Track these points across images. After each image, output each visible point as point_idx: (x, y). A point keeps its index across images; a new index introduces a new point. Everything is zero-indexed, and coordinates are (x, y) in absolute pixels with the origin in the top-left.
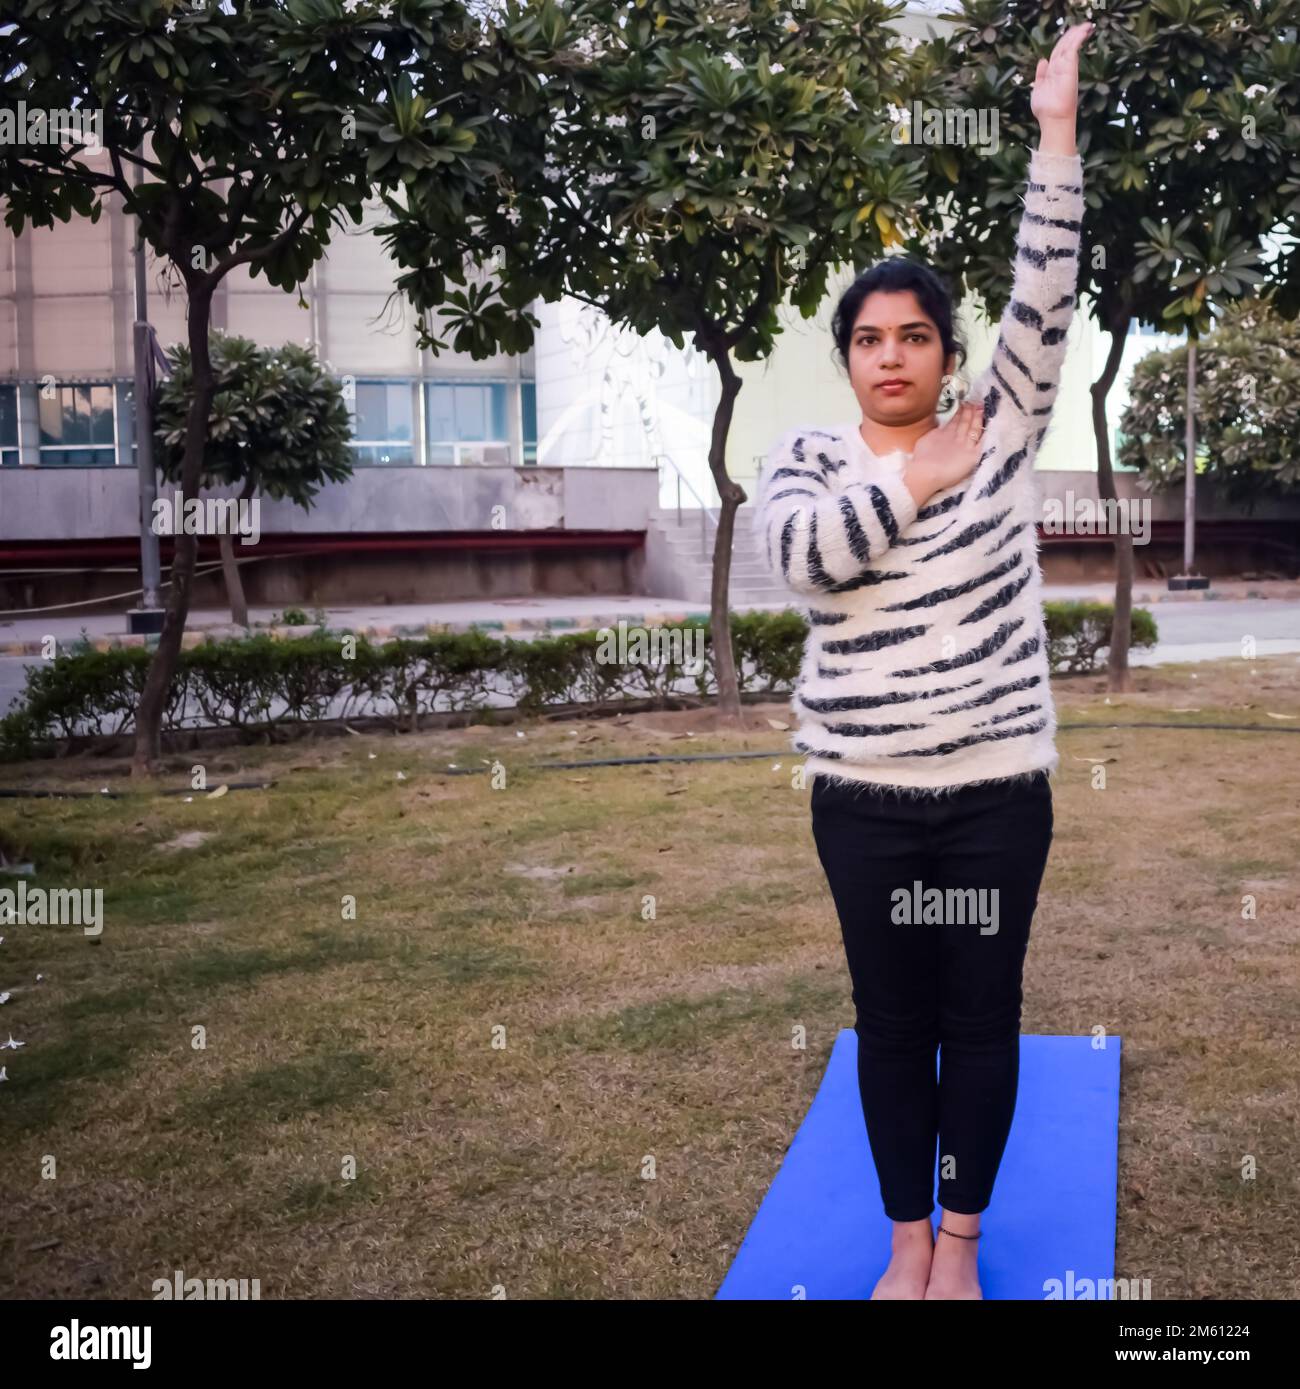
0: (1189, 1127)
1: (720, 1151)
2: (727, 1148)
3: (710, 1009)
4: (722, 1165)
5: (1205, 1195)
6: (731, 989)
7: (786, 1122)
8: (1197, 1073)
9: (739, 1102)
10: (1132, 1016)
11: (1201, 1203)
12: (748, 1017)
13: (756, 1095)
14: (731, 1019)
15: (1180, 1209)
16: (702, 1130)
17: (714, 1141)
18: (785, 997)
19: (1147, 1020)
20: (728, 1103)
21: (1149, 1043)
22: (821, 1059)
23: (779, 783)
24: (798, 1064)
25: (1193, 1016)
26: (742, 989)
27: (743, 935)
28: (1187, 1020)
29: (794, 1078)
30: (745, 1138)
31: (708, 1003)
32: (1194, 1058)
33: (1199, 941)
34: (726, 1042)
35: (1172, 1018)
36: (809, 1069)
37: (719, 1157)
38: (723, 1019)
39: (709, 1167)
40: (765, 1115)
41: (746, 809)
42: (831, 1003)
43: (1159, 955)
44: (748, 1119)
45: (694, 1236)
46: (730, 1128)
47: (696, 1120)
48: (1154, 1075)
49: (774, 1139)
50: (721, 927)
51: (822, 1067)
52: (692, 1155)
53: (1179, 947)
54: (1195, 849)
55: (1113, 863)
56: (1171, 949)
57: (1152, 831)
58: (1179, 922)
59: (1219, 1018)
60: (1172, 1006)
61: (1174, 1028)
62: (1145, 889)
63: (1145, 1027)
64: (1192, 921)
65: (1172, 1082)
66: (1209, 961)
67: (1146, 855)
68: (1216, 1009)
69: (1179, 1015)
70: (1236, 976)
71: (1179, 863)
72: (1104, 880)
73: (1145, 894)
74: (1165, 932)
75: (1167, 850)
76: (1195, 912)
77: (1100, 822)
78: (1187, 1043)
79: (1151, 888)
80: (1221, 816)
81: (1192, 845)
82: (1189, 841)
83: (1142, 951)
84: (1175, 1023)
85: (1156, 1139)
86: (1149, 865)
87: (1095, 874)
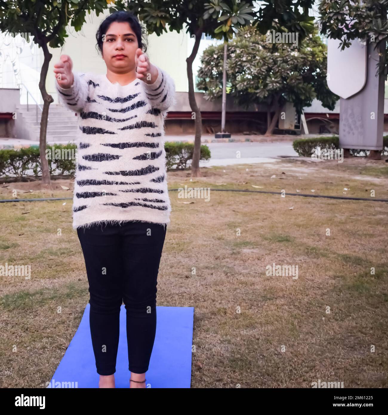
0: (219, 342)
1: (41, 349)
2: (44, 348)
3: (38, 296)
4: (41, 354)
5: (225, 367)
6: (46, 288)
7: (67, 338)
8: (223, 322)
9: (48, 331)
10: (198, 300)
11: (224, 370)
12: (52, 298)
13: (55, 328)
14: (46, 299)
15: (216, 373)
16: (34, 341)
17: (39, 345)
18: (66, 291)
19: (204, 301)
20: (44, 331)
21: (205, 310)
22: (80, 315)
23: (65, 210)
24: (71, 317)
25: (222, 300)
26: (50, 288)
27: (51, 268)
28: (219, 301)
29: (69, 322)
30: (50, 344)
31: (37, 293)
32: (222, 316)
33: (224, 272)
34: (44, 308)
35: (214, 301)
36: (75, 318)
37: (41, 352)
38: (43, 299)
39: (37, 355)
40: (58, 336)
41: (52, 220)
42: (84, 294)
43: (209, 277)
44: (52, 337)
45: (31, 381)
46: (45, 340)
47: (32, 337)
48: (207, 322)
49: (62, 345)
50: (43, 265)
51: (81, 318)
52: (31, 350)
53: (217, 274)
54: (224, 237)
55: (192, 242)
56: (214, 274)
57: (207, 230)
58: (217, 264)
59: (232, 301)
60: (214, 296)
61: (215, 304)
62: (204, 252)
63: (203, 304)
64: (222, 264)
65: (213, 325)
66: (228, 279)
67: (205, 239)
68: (231, 297)
69: (217, 300)
70: (238, 285)
71: (217, 242)
72: (189, 248)
73: (204, 254)
74: (211, 268)
75: (213, 237)
76: (223, 261)
77: (188, 226)
78: (219, 310)
79: (207, 251)
80: (234, 225)
81: (222, 235)
82: (221, 234)
83: (203, 275)
84: (215, 302)
85: (207, 346)
86: (206, 243)
87: (186, 246)
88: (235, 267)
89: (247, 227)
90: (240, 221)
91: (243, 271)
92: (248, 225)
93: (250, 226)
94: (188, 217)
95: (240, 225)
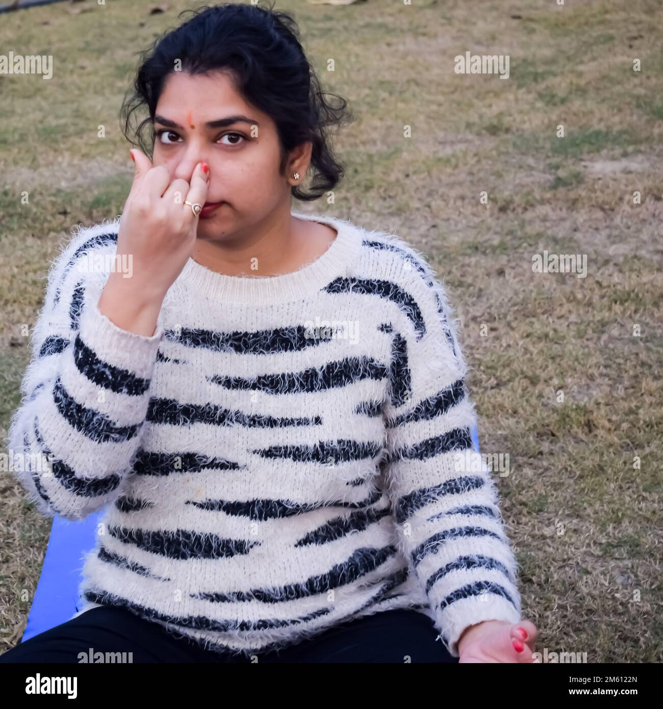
0: (596, 551)
8: (588, 463)
21: (512, 421)
25: (562, 375)
28: (556, 381)
32: (578, 441)
35: (534, 381)
43: (494, 283)
48: (528, 472)
53: (519, 270)
54: (507, 120)
55: (398, 151)
56: (509, 274)
57: (440, 98)
58: (511, 232)
59: (601, 375)
60: (531, 360)
61: (540, 396)
62: (451, 186)
63: (499, 399)
64: (528, 229)
65: (557, 480)
66: (568, 289)
67: (441, 135)
68: (593, 360)
69: (543, 375)
70: (610, 309)
71: (490, 143)
72: (393, 178)
73: (453, 193)
74: (494, 249)
75: (469, 125)
76: (529, 215)
77: (367, 91)
78: (564, 417)
79: (461, 184)
80: (531, 69)
81: (501, 115)
82: (495, 110)
83: (469, 280)
84: (540, 387)
85: (556, 577)
86: (448, 151)
87: (378, 170)
88: (578, 236)
89: (580, 75)
90: (547, 52)
91: (612, 250)
92: (581, 68)
93: (589, 69)
94: (357, 56)
95: (554, 68)
